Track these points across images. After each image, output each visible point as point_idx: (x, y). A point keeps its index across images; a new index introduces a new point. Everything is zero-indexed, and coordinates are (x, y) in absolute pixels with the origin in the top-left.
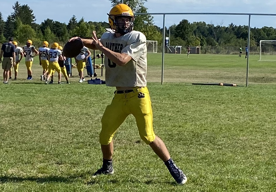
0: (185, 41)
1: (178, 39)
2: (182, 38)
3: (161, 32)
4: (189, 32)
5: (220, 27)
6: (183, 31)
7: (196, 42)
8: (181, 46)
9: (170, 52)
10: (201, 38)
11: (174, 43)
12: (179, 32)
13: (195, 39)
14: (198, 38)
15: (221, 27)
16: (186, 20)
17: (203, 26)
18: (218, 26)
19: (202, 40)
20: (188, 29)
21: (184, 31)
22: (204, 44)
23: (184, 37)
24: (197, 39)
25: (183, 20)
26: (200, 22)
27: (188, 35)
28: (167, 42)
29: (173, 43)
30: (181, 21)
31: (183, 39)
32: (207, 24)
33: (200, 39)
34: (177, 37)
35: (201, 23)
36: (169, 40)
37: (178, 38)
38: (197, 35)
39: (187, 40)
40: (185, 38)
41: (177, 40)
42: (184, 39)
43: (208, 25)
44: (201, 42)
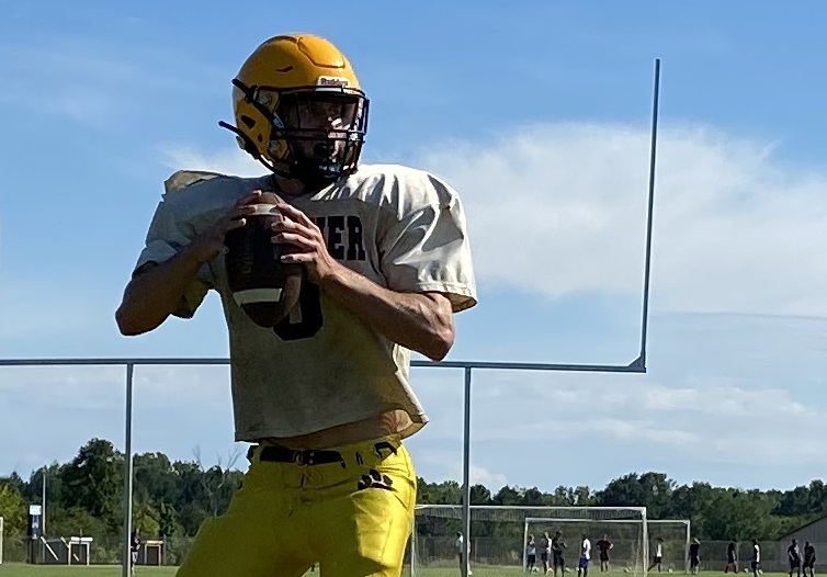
0: (103, 522)
1: (77, 514)
2: (89, 510)
3: (9, 488)
4: (115, 485)
5: (223, 471)
6: (95, 485)
7: (143, 525)
8: (91, 539)
9: (50, 561)
10: (160, 510)
11: (62, 528)
12: (78, 486)
13: (140, 512)
14: (149, 508)
15: (227, 471)
16: (103, 442)
17: (160, 470)
18: (215, 469)
19: (163, 516)
20: (111, 474)
21: (96, 483)
22: (172, 531)
23: (98, 508)
24: (148, 513)
25: (91, 443)
26: (147, 455)
27: (115, 497)
28: (35, 525)
29: (55, 527)
30: (85, 444)
31: (93, 511)
32: (172, 462)
33: (158, 514)
34: (71, 506)
35: (151, 457)
36: (41, 516)
37: (75, 510)
38: (145, 500)
39: (109, 516)
40: (102, 510)
41: (73, 516)
42: (97, 515)
43: (177, 465)
44: (161, 525)
